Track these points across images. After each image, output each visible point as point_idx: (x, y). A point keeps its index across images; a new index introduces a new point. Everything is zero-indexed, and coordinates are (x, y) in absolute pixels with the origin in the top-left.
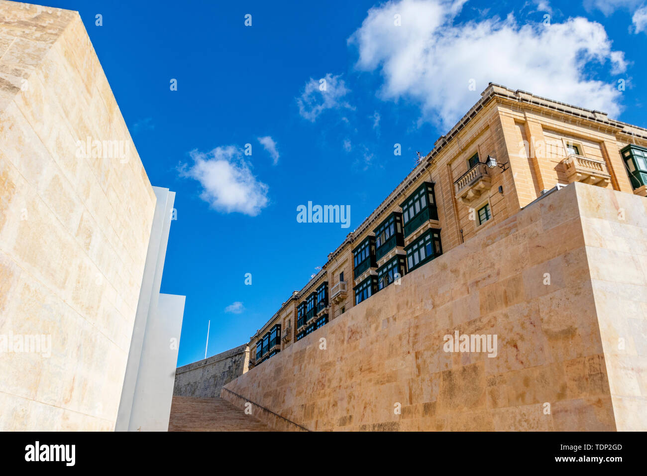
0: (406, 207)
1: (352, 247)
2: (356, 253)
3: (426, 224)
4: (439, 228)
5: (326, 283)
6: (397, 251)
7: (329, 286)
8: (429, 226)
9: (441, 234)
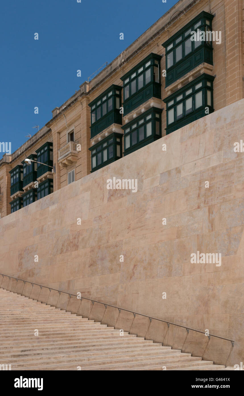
0: (171, 46)
1: (88, 99)
2: (94, 107)
3: (198, 68)
4: (213, 75)
5: (50, 144)
6: (152, 103)
7: (55, 148)
8: (202, 72)
9: (216, 82)
